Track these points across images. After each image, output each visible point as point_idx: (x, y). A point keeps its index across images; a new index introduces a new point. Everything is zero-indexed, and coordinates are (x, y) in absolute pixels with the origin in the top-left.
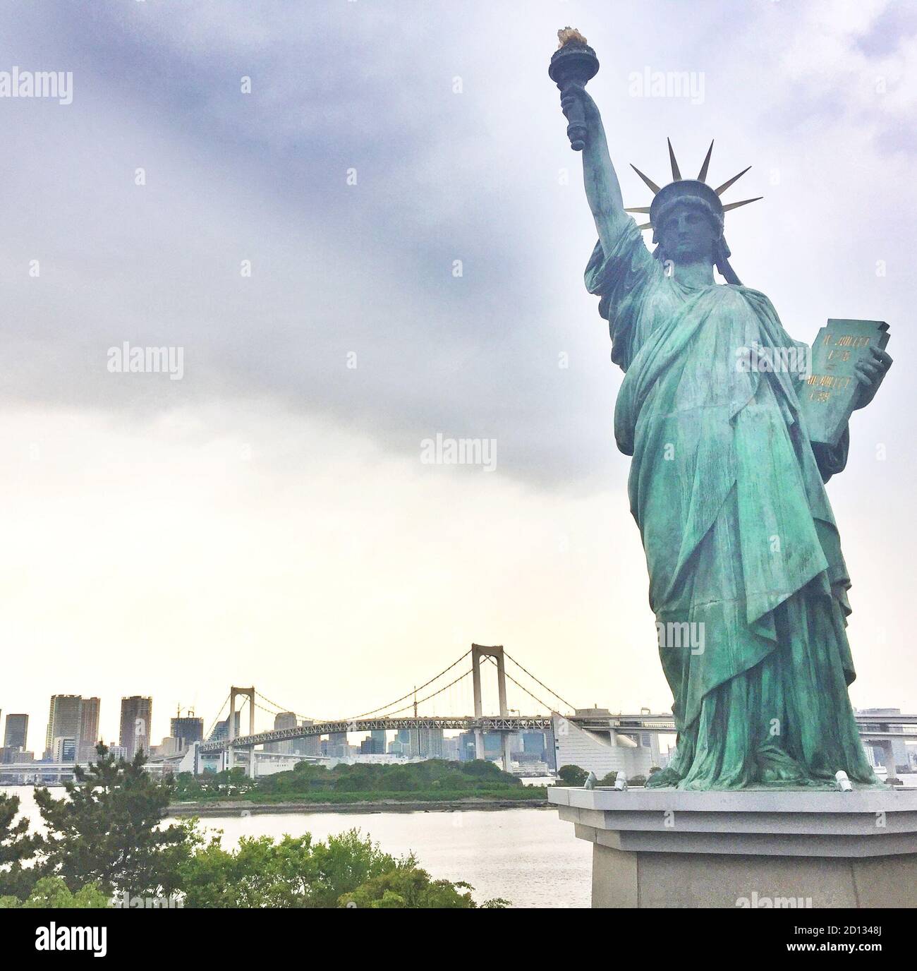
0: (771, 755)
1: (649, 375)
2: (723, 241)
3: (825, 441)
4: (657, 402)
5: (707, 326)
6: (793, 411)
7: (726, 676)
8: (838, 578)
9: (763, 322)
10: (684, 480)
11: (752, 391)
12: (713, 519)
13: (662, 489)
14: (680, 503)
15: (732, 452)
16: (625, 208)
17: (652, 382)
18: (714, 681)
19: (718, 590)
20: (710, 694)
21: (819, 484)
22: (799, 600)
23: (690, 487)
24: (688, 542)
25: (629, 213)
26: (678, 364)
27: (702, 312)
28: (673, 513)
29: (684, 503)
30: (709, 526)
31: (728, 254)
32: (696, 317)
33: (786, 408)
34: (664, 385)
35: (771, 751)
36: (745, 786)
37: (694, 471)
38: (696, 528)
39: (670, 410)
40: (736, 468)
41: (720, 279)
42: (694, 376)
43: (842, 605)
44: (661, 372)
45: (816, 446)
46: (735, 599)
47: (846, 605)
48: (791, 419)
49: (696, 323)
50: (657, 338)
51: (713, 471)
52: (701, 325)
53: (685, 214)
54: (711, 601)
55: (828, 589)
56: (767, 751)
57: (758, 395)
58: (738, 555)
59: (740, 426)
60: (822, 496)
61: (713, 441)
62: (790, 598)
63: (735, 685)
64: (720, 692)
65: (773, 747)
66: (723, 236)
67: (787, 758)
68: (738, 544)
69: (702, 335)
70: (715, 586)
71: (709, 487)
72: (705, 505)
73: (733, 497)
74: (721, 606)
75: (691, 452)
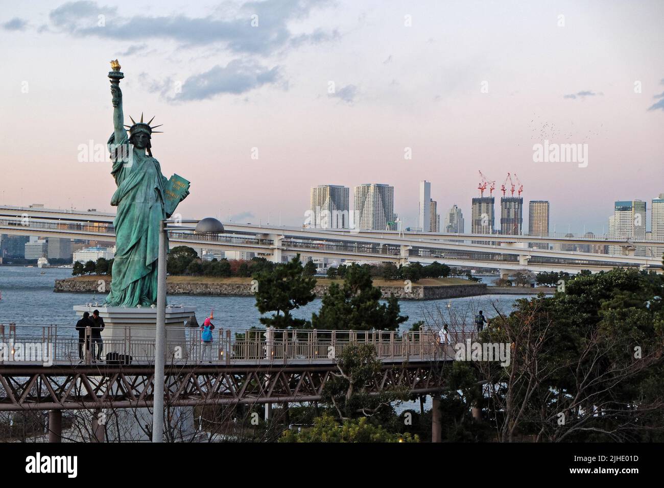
1: (128, 189)
3: (169, 213)
4: (130, 198)
5: (145, 176)
6: (163, 204)
7: (138, 278)
10: (135, 223)
11: (155, 199)
12: (141, 236)
13: (127, 224)
14: (132, 229)
15: (148, 217)
16: (124, 125)
17: (129, 191)
18: (135, 279)
20: (132, 283)
23: (136, 225)
24: (133, 241)
26: (137, 187)
27: (144, 171)
28: (129, 231)
29: (134, 229)
30: (140, 238)
32: (143, 172)
34: (132, 194)
38: (137, 237)
39: (133, 201)
40: (148, 222)
41: (147, 153)
44: (132, 189)
48: (163, 207)
49: (143, 174)
50: (131, 177)
51: (142, 222)
52: (144, 175)
54: (137, 258)
56: (144, 297)
57: (157, 200)
58: (146, 246)
59: (151, 210)
61: (144, 214)
64: (135, 282)
67: (148, 299)
68: (147, 243)
69: (144, 179)
70: (139, 254)
71: (141, 226)
72: (140, 232)
73: (147, 230)
74: (140, 260)
75: (138, 215)
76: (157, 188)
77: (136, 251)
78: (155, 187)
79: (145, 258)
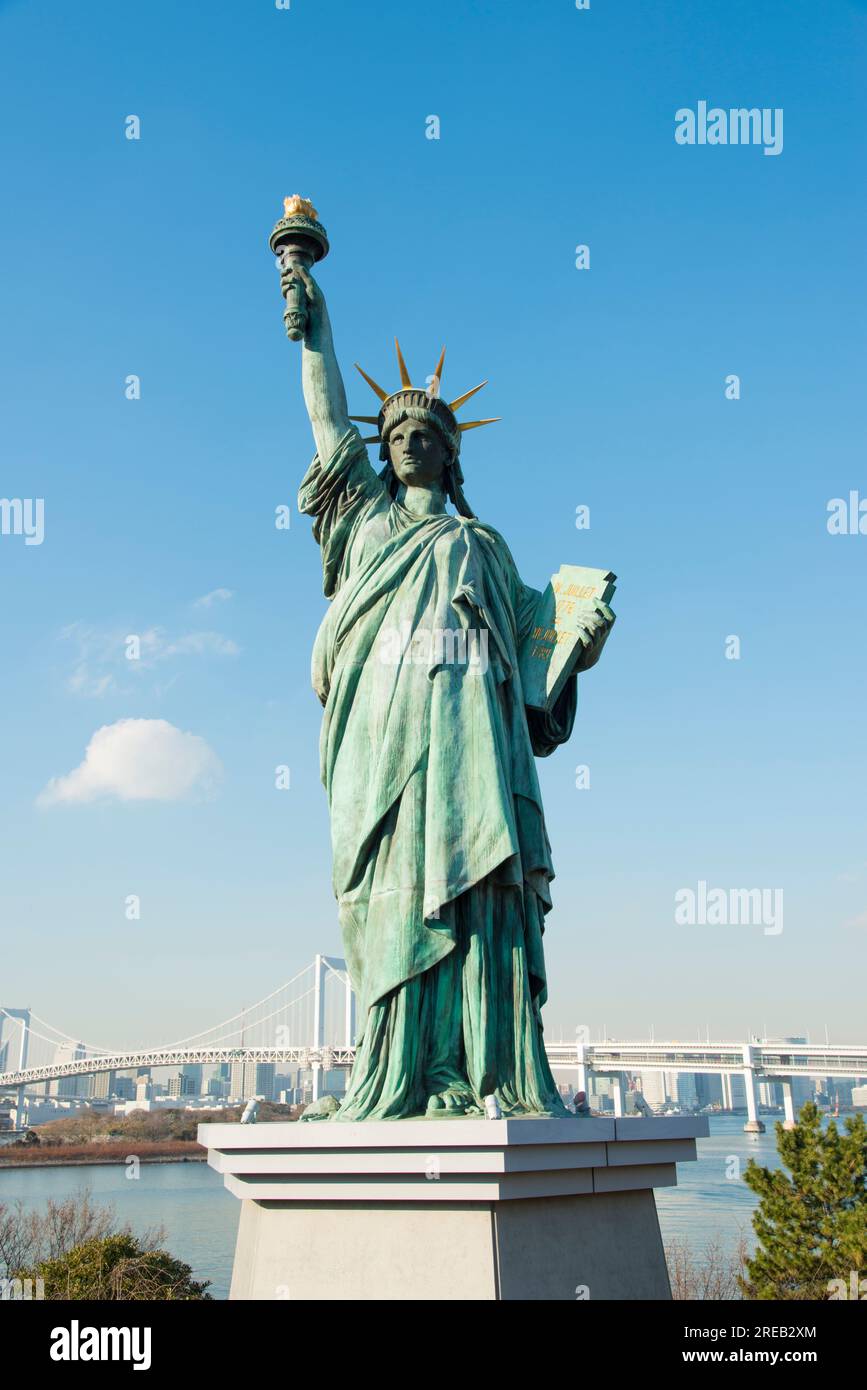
0: (441, 1078)
2: (457, 465)
3: (539, 706)
5: (419, 561)
8: (535, 865)
9: (489, 564)
10: (374, 742)
12: (399, 790)
14: (368, 771)
16: (350, 414)
17: (352, 624)
19: (397, 876)
21: (527, 755)
22: (485, 891)
23: (379, 752)
24: (370, 817)
25: (351, 421)
26: (382, 602)
30: (394, 797)
31: (461, 481)
32: (409, 551)
33: (499, 663)
34: (365, 626)
35: (442, 1073)
36: (403, 1117)
37: (384, 732)
38: (380, 801)
39: (365, 658)
42: (397, 618)
43: (539, 897)
44: (364, 611)
45: (531, 712)
46: (414, 889)
47: (545, 898)
48: (502, 677)
49: (407, 557)
50: (363, 571)
51: (402, 731)
52: (412, 561)
53: (411, 429)
54: (389, 890)
55: (518, 878)
56: (437, 1074)
58: (421, 834)
60: (529, 769)
62: (474, 886)
63: (403, 991)
64: (386, 1000)
65: (444, 1068)
66: (457, 461)
68: (423, 822)
70: (394, 872)
71: (398, 752)
72: (392, 773)
73: (421, 766)
74: (398, 896)
75: (384, 709)
76: (462, 601)
77: (386, 861)
78: (457, 593)
79: (419, 888)
